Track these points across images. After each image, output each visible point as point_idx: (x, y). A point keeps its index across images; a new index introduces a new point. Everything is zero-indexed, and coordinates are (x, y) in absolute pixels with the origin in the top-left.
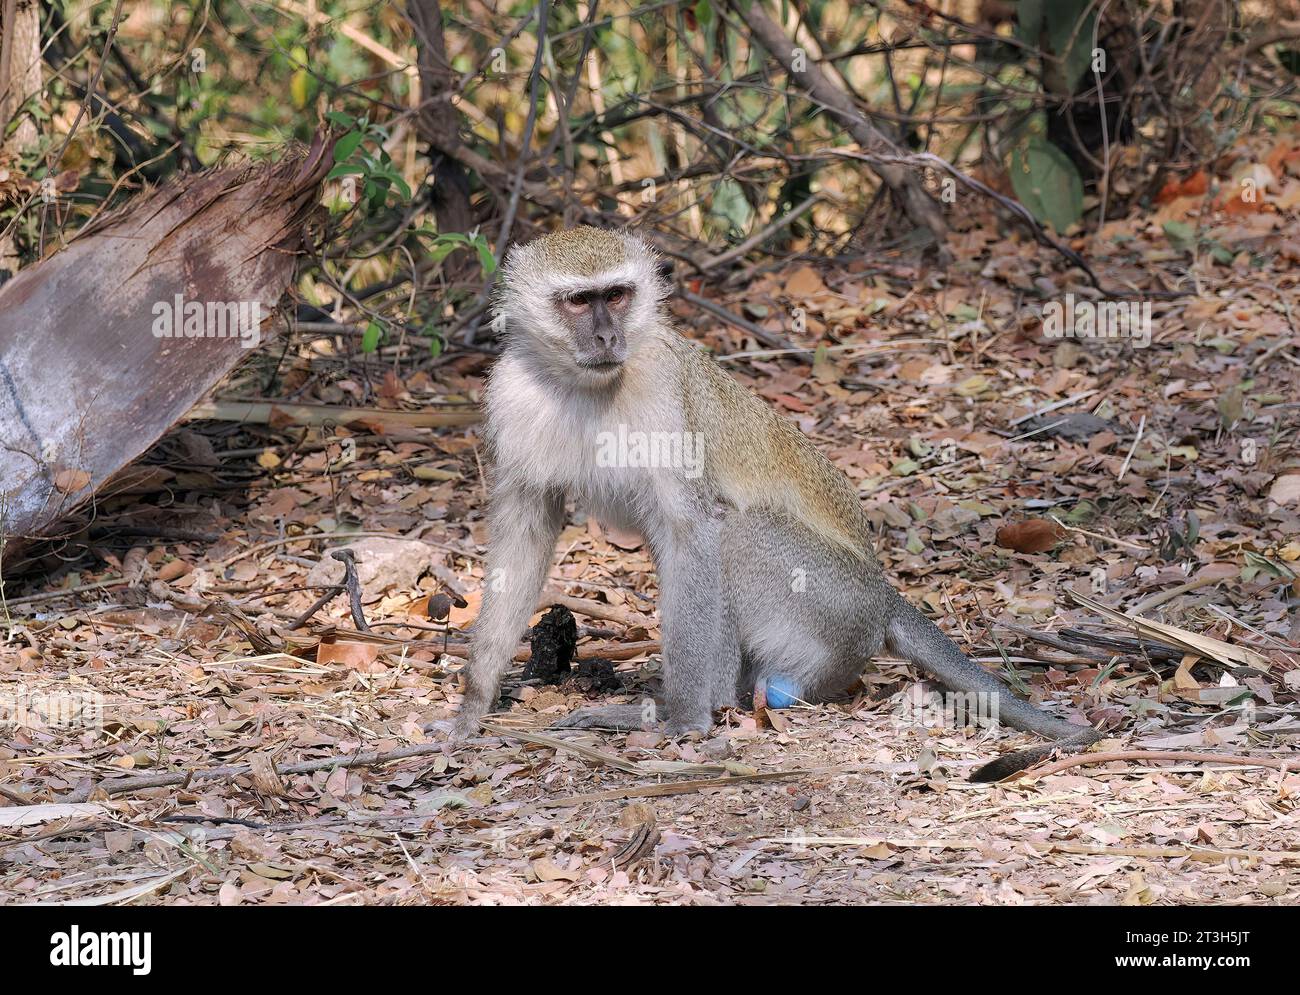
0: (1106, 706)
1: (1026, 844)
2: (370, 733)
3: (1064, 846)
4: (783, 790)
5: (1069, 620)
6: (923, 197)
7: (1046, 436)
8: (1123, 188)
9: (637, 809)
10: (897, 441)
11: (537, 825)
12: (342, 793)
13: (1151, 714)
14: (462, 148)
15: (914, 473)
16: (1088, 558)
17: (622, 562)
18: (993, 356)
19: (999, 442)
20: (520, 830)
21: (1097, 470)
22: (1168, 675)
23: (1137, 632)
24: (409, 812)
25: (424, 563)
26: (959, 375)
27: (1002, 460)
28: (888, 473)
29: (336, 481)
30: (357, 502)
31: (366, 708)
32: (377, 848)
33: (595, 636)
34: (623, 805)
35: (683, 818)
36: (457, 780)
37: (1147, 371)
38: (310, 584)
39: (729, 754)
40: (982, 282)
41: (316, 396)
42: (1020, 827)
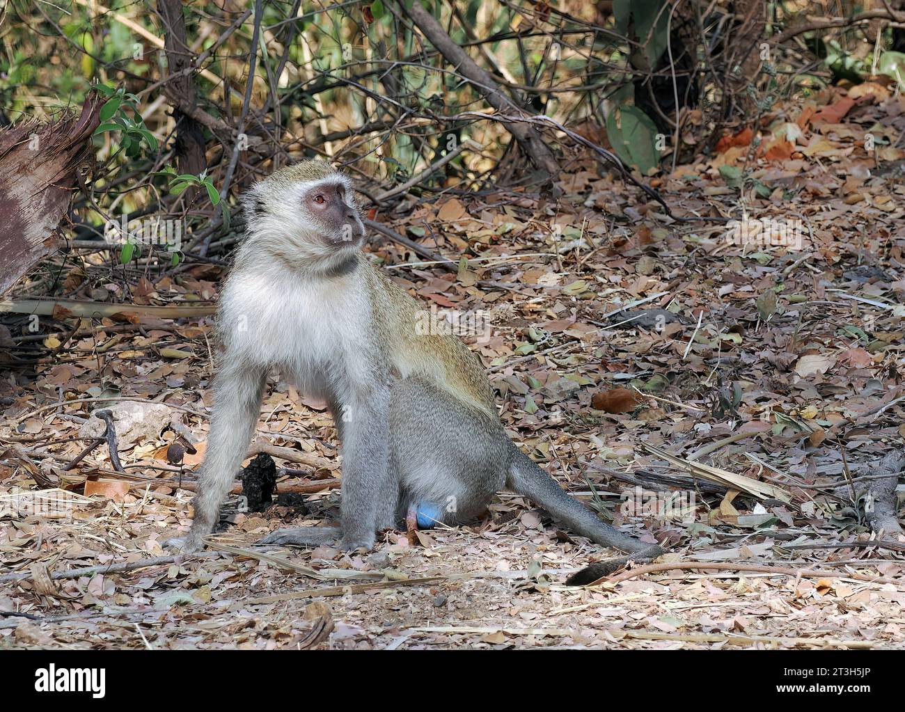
0: (669, 528)
1: (606, 632)
2: (122, 548)
3: (634, 633)
4: (427, 591)
5: (643, 464)
6: (542, 146)
7: (630, 326)
8: (690, 140)
9: (317, 606)
10: (520, 329)
11: (243, 617)
12: (100, 593)
13: (702, 534)
14: (198, 110)
15: (531, 353)
16: (660, 417)
17: (314, 420)
18: (592, 266)
19: (595, 330)
20: (232, 621)
21: (668, 351)
22: (715, 505)
23: (692, 472)
24: (150, 607)
25: (166, 420)
26: (566, 280)
27: (597, 344)
28: (513, 353)
29: (101, 359)
30: (117, 375)
31: (119, 529)
32: (123, 635)
33: (292, 475)
34: (308, 603)
35: (352, 613)
36: (185, 583)
37: (706, 277)
38: (81, 436)
39: (388, 564)
40: (585, 210)
41: (88, 295)
42: (602, 619)
